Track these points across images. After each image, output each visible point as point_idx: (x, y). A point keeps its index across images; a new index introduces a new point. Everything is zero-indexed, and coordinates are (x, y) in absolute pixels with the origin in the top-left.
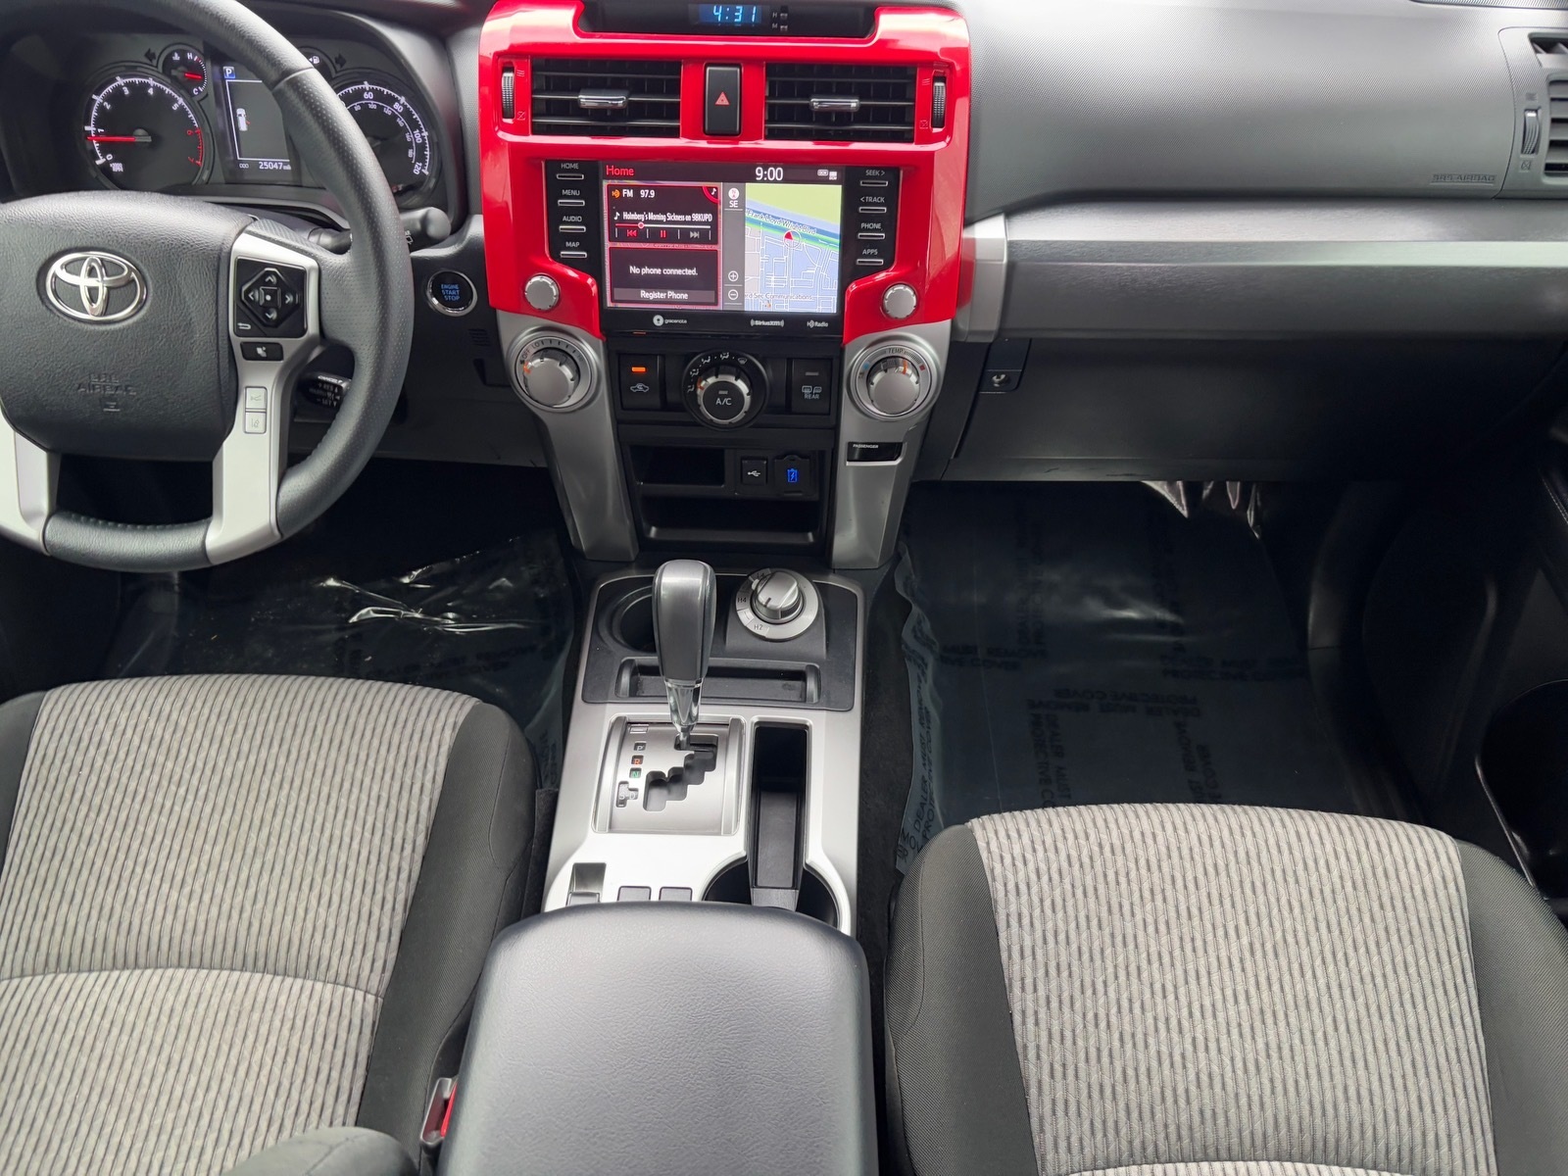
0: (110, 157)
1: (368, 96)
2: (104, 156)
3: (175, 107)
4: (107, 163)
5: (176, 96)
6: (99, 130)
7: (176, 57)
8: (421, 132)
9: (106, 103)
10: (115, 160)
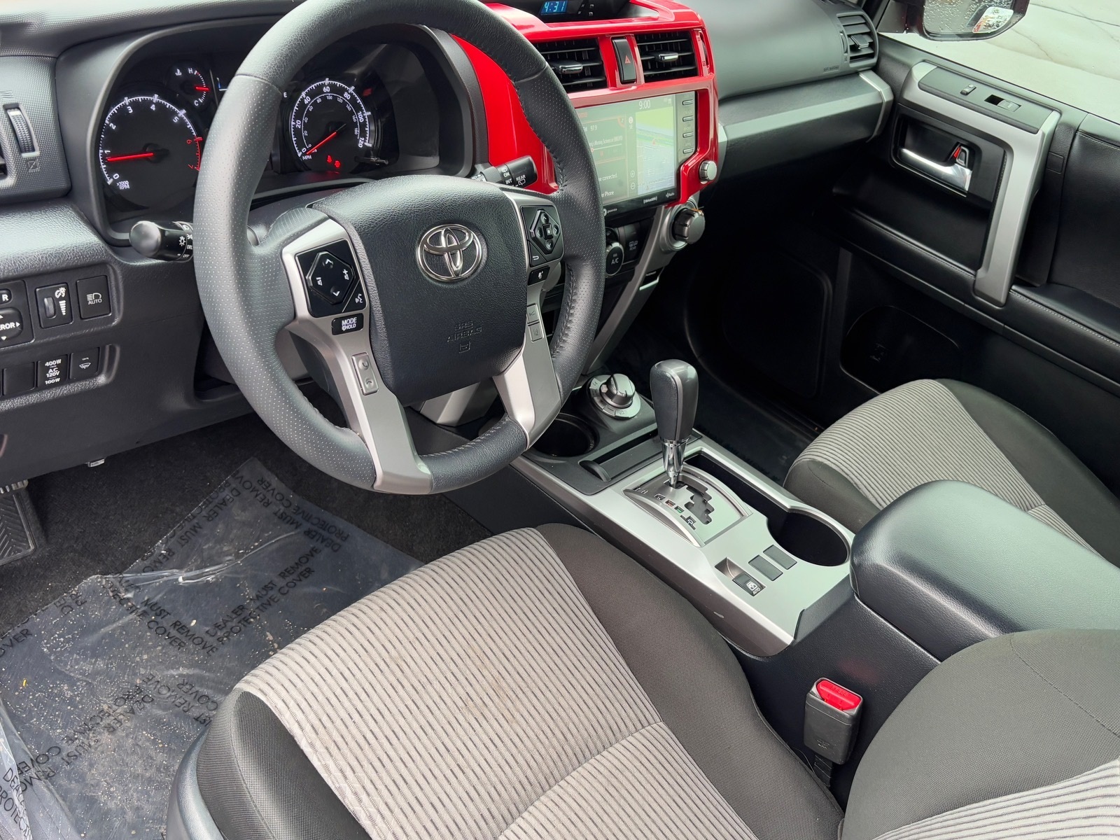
0: (116, 176)
1: (326, 89)
2: (111, 177)
3: (176, 120)
4: (115, 181)
5: (176, 109)
6: (106, 152)
7: (179, 73)
8: (363, 113)
9: (111, 125)
10: (122, 179)
